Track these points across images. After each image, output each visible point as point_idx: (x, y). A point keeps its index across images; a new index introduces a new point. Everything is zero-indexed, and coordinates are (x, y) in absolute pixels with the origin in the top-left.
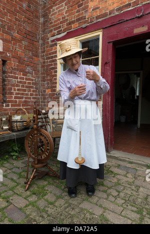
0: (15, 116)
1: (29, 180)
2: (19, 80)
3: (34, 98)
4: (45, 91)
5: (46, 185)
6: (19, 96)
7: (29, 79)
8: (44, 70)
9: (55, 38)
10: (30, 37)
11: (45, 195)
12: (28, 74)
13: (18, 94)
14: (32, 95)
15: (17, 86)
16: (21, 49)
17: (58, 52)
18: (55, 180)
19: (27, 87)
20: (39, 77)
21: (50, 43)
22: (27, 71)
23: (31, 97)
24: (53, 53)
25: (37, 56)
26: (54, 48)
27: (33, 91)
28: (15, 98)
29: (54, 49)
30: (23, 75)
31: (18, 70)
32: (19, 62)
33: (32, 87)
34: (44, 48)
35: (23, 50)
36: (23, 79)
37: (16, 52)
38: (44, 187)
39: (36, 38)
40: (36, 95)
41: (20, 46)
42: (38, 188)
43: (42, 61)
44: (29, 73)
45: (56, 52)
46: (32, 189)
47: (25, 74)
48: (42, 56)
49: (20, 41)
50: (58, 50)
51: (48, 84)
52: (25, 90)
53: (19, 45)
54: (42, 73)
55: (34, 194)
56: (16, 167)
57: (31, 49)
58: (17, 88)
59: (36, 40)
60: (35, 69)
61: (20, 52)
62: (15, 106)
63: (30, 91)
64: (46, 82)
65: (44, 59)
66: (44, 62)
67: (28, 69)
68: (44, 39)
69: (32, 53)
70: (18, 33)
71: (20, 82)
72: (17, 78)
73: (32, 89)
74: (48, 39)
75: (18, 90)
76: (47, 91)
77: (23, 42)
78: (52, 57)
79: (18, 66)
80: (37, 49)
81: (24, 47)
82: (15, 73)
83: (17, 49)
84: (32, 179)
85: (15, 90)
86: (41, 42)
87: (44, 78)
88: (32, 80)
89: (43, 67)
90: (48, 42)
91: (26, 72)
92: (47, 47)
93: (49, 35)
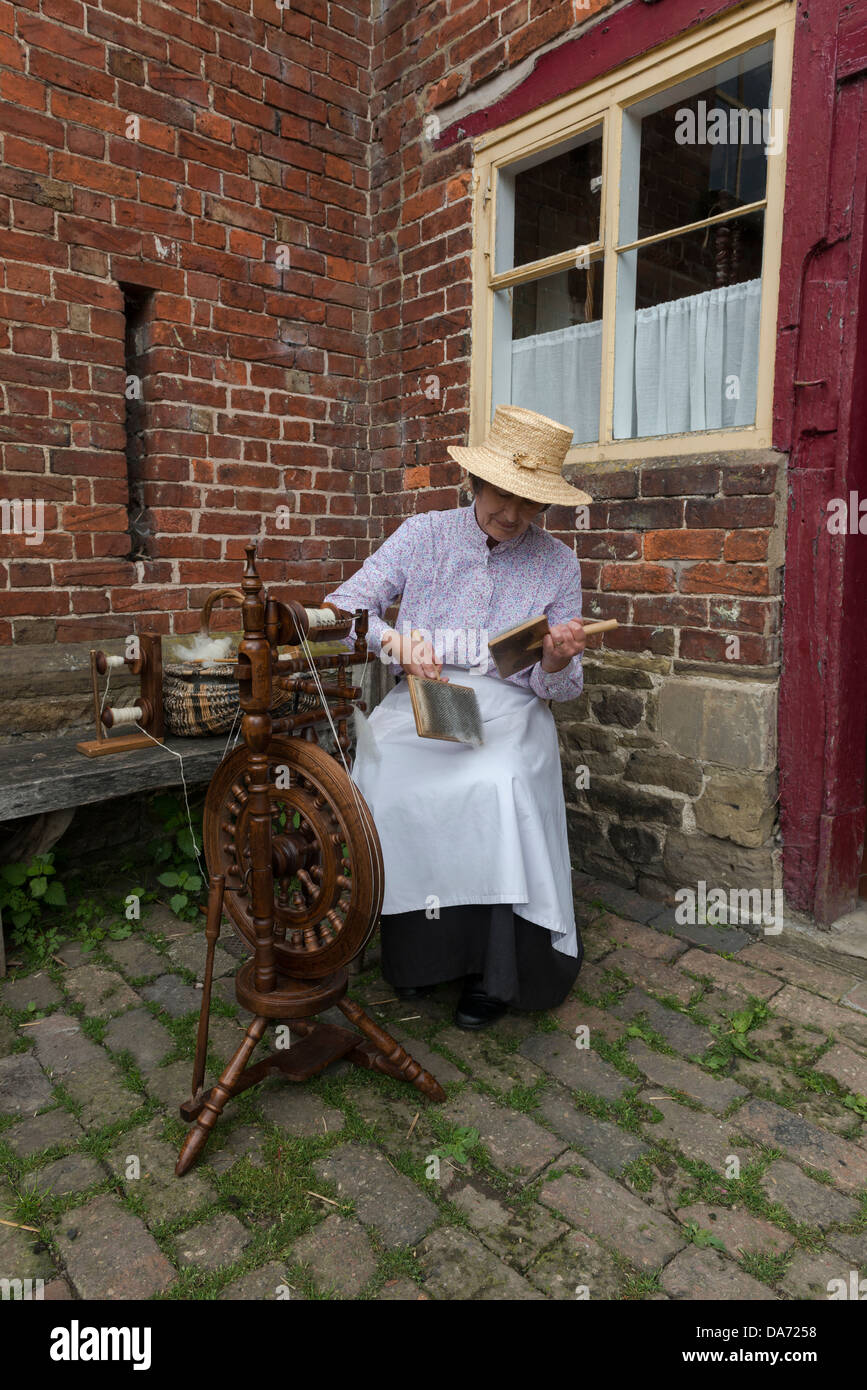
0: (200, 639)
1: (208, 1095)
2: (231, 412)
3: (326, 527)
4: (394, 482)
5: (332, 1143)
6: (233, 511)
7: (297, 406)
8: (390, 340)
9: (458, 112)
10: (302, 131)
11: (302, 1231)
12: (290, 375)
13: (227, 499)
14: (311, 504)
15: (221, 448)
16: (243, 211)
17: (476, 212)
18: (400, 1108)
19: (279, 455)
20: (359, 391)
21: (429, 156)
22: (284, 350)
23: (312, 518)
24: (445, 221)
25: (348, 251)
26: (449, 183)
27: (323, 482)
28: (209, 523)
29: (454, 194)
30: (259, 377)
31: (220, 345)
32: (232, 295)
33: (315, 457)
34: (393, 194)
35: (257, 216)
36: (256, 401)
37: (210, 231)
38: (314, 1150)
39: (344, 131)
40: (343, 505)
41: (238, 192)
42: (272, 1157)
43: (376, 279)
44: (294, 362)
45: (463, 212)
46: (223, 1163)
47: (270, 370)
48: (378, 253)
49: (236, 158)
50: (476, 198)
51: (414, 429)
52: (269, 478)
53: (234, 187)
54: (377, 364)
55: (234, 1204)
56: (179, 973)
57: (306, 203)
58: (216, 463)
59: (341, 148)
60: (337, 341)
61: (234, 227)
62: (204, 574)
63: (300, 480)
64: (402, 422)
65: (391, 269)
66: (392, 290)
67: (290, 339)
68: (396, 134)
69: (317, 237)
70: (221, 104)
71: (240, 425)
72: (216, 398)
73: (315, 470)
74: (418, 128)
75: (226, 474)
76: (408, 476)
77: (256, 163)
78: (440, 250)
79: (222, 320)
80: (350, 203)
81: (266, 197)
82: (203, 370)
83: (219, 212)
84: (233, 1092)
85: (204, 474)
86: (373, 156)
87: (388, 392)
88: (318, 411)
89: (385, 319)
90: (416, 148)
91: (273, 360)
92: (410, 184)
93: (421, 101)
